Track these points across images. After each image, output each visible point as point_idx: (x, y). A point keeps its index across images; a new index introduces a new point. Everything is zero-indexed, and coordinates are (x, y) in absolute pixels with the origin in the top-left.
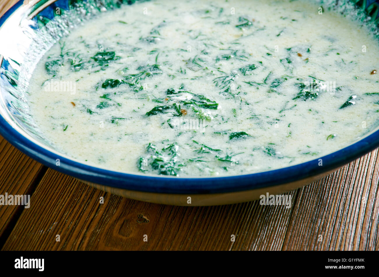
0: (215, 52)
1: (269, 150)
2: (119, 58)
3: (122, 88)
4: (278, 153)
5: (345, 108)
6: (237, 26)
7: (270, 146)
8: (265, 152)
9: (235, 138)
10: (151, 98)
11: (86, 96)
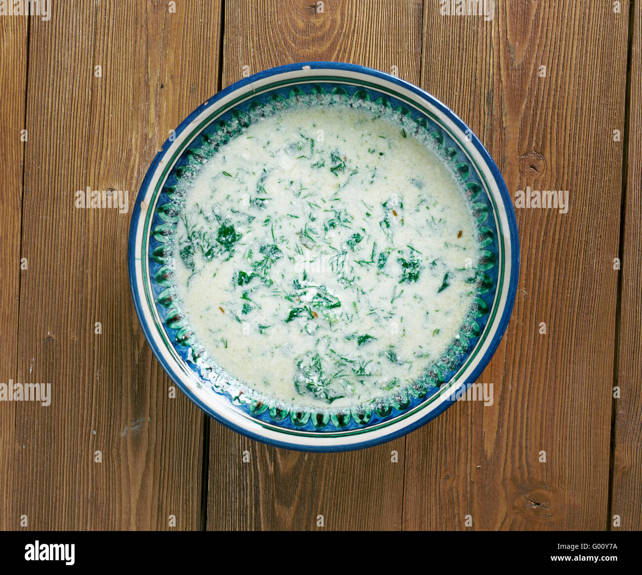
1: (391, 355)
2: (240, 236)
3: (256, 282)
4: (398, 358)
5: (443, 291)
6: (332, 170)
7: (391, 349)
8: (388, 358)
9: (362, 343)
10: (283, 295)
11: (229, 297)
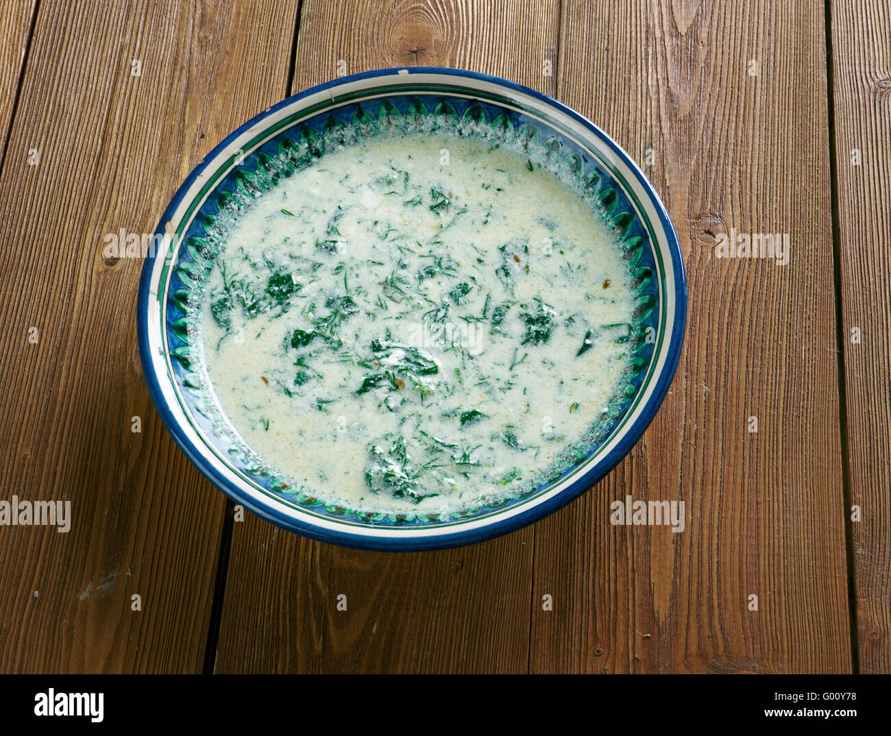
0: (416, 264)
1: (509, 438)
2: (299, 286)
3: (317, 343)
4: (520, 441)
5: (583, 354)
6: (432, 208)
7: (509, 429)
8: (505, 441)
9: (467, 422)
10: (355, 359)
11: (276, 363)
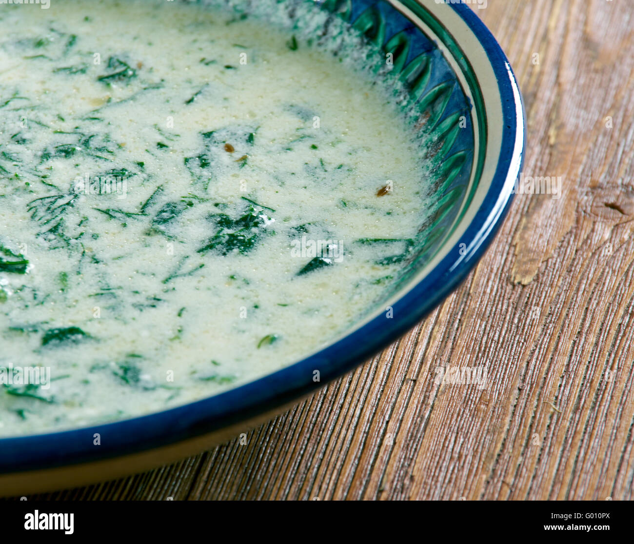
0: (44, 139)
1: (126, 370)
4: (145, 377)
5: (309, 273)
6: (101, 79)
7: (131, 360)
8: (116, 374)
9: (54, 342)
